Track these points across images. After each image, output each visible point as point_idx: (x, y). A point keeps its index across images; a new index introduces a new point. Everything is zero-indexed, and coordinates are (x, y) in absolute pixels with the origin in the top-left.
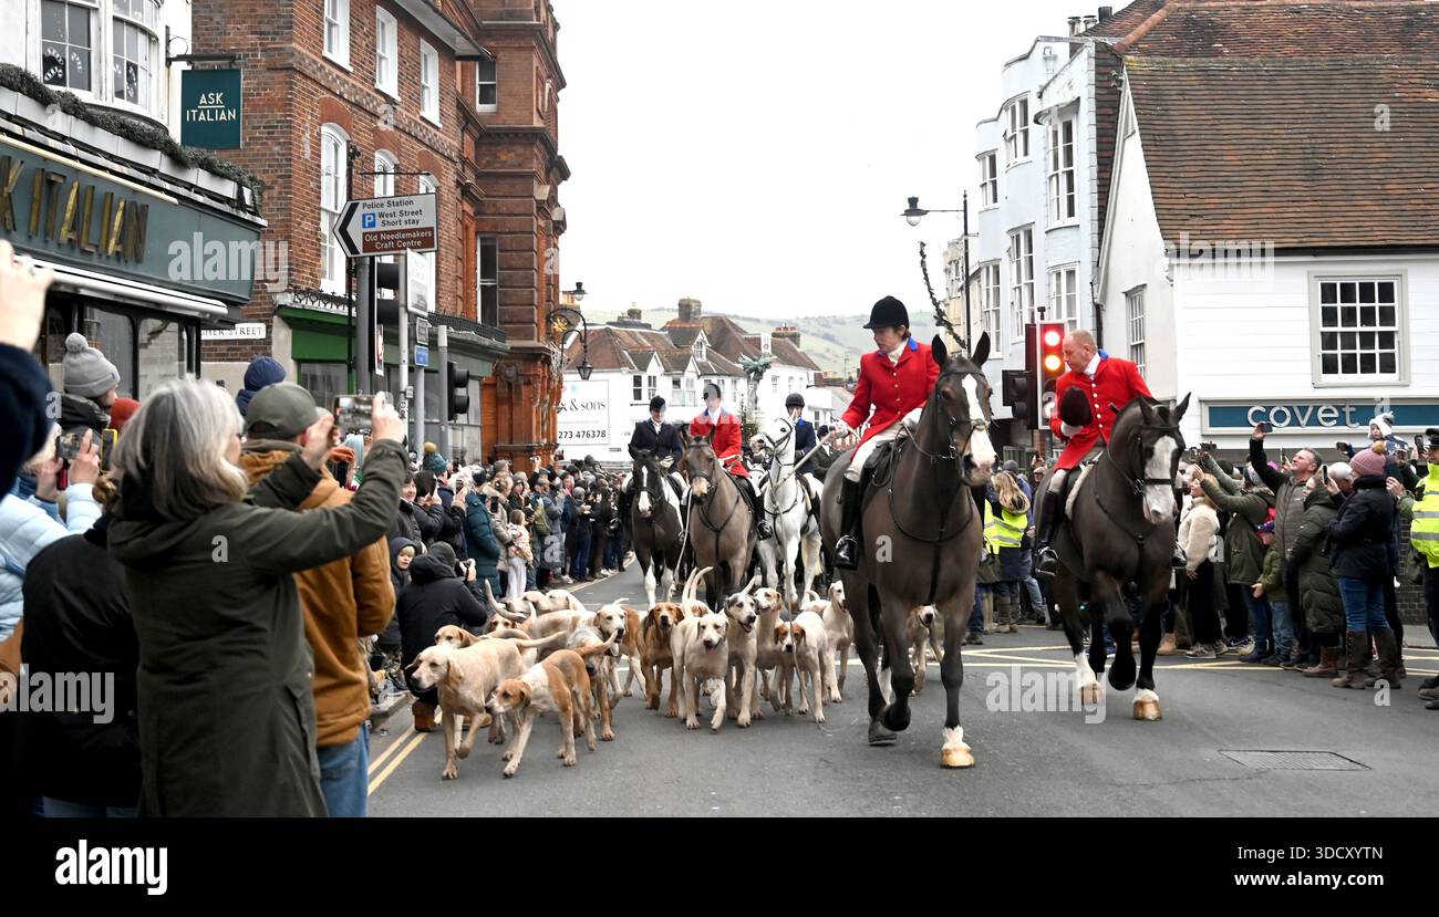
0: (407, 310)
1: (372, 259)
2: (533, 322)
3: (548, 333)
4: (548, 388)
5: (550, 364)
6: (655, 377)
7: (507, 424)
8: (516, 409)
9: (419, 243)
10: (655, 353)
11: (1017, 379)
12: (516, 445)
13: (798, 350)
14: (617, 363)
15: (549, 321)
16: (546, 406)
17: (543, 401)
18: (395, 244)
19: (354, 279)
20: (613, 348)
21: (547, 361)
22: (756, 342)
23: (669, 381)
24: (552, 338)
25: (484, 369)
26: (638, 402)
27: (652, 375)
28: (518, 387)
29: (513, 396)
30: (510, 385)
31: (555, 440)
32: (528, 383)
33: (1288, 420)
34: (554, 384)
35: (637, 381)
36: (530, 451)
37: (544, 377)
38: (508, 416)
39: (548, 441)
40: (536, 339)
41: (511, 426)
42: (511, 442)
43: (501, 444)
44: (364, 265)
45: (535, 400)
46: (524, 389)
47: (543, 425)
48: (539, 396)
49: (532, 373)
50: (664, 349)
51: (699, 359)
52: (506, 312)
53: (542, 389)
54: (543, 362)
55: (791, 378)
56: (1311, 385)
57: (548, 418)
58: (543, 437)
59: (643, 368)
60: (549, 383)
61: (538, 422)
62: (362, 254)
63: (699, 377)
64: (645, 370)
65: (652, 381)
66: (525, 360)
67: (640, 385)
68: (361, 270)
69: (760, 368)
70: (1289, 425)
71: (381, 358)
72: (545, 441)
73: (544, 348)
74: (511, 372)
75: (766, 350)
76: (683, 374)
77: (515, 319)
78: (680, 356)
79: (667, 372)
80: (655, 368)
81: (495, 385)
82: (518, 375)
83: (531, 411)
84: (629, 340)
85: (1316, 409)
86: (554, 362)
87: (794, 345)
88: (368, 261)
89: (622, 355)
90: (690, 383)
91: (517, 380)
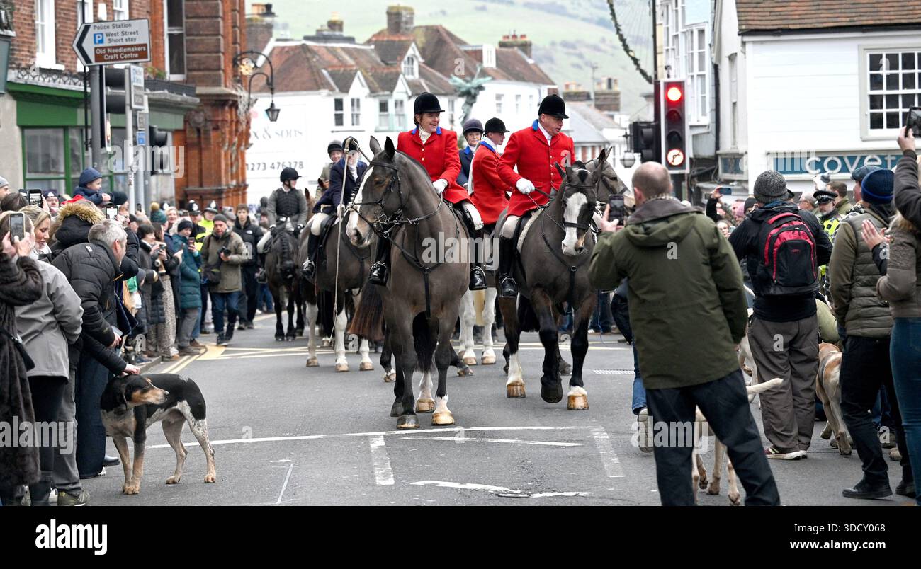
0: (131, 108)
1: (101, 67)
2: (219, 69)
3: (235, 76)
4: (237, 131)
5: (237, 108)
6: (358, 100)
7: (197, 169)
8: (205, 154)
9: (137, 55)
10: (359, 73)
11: (644, 130)
12: (206, 188)
13: (530, 61)
14: (316, 84)
15: (236, 63)
16: (234, 148)
17: (231, 144)
18: (119, 56)
19: (87, 82)
20: (311, 67)
21: (235, 105)
22: (477, 55)
23: (374, 104)
24: (239, 81)
25: (177, 122)
26: (339, 128)
27: (355, 97)
28: (207, 132)
29: (203, 141)
30: (199, 130)
31: (244, 180)
32: (216, 128)
33: (839, 168)
34: (243, 127)
35: (339, 104)
36: (218, 195)
37: (232, 121)
38: (198, 160)
39: (238, 183)
40: (223, 85)
41: (201, 171)
42: (201, 185)
43: (191, 188)
44: (96, 70)
45: (224, 144)
46: (213, 134)
47: (232, 167)
48: (227, 140)
49: (220, 118)
50: (369, 66)
51: (410, 77)
52: (194, 60)
53: (231, 133)
54: (231, 107)
55: (518, 96)
56: (859, 138)
57: (237, 159)
58: (232, 179)
59: (345, 88)
60: (236, 125)
61: (227, 165)
62: (94, 63)
63: (410, 97)
64: (347, 92)
65: (357, 103)
66: (213, 105)
67: (342, 109)
68: (93, 75)
69: (473, 91)
70: (840, 172)
71: (109, 138)
72: (234, 182)
73: (230, 95)
74: (199, 119)
75: (489, 62)
76: (391, 95)
77: (202, 67)
78: (387, 74)
79: (373, 92)
80: (358, 88)
81: (184, 131)
82: (206, 120)
83: (219, 156)
84: (329, 57)
85: (863, 158)
86: (241, 107)
87: (525, 57)
88: (98, 68)
89: (322, 77)
90: (399, 104)
91: (205, 126)
